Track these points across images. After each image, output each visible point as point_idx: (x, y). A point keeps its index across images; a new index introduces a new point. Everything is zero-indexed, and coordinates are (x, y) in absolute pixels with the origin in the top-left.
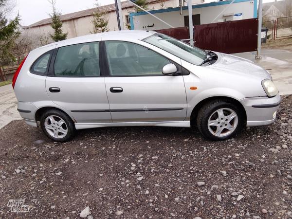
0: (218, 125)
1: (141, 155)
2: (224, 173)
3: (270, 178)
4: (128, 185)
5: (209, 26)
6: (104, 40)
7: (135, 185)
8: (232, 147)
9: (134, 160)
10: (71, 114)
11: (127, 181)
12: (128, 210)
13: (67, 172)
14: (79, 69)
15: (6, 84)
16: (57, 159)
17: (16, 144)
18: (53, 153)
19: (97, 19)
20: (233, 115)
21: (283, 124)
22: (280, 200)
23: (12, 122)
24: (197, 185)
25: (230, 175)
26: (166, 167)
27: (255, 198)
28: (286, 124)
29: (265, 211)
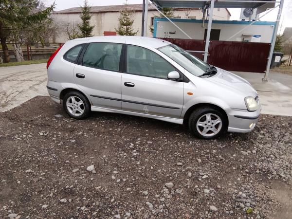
0: (205, 127)
1: (139, 139)
2: (200, 160)
3: (232, 169)
4: (125, 157)
5: (225, 43)
6: (127, 43)
7: (131, 158)
8: (212, 145)
9: (133, 141)
10: (89, 98)
11: (125, 154)
12: (122, 172)
13: (79, 142)
14: (100, 62)
15: (31, 64)
16: (72, 131)
17: (40, 114)
18: (70, 126)
19: (124, 18)
20: (218, 121)
21: (260, 136)
22: (233, 182)
23: (37, 97)
24: (176, 165)
25: (203, 163)
26: (157, 150)
27: (216, 179)
28: (263, 136)
29: (219, 186)
